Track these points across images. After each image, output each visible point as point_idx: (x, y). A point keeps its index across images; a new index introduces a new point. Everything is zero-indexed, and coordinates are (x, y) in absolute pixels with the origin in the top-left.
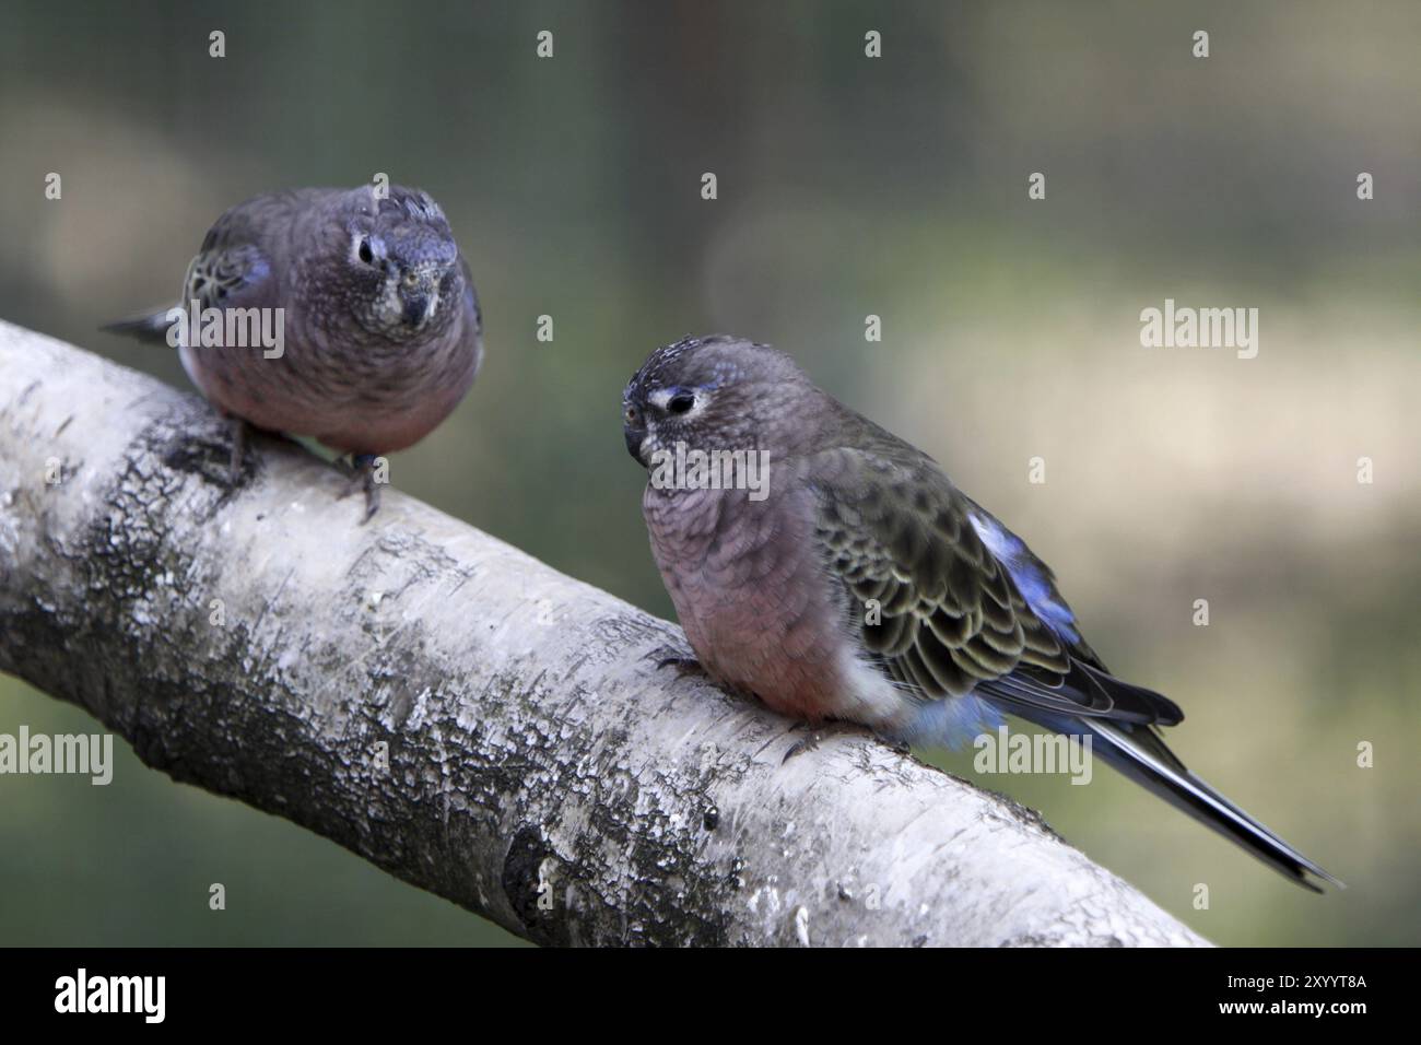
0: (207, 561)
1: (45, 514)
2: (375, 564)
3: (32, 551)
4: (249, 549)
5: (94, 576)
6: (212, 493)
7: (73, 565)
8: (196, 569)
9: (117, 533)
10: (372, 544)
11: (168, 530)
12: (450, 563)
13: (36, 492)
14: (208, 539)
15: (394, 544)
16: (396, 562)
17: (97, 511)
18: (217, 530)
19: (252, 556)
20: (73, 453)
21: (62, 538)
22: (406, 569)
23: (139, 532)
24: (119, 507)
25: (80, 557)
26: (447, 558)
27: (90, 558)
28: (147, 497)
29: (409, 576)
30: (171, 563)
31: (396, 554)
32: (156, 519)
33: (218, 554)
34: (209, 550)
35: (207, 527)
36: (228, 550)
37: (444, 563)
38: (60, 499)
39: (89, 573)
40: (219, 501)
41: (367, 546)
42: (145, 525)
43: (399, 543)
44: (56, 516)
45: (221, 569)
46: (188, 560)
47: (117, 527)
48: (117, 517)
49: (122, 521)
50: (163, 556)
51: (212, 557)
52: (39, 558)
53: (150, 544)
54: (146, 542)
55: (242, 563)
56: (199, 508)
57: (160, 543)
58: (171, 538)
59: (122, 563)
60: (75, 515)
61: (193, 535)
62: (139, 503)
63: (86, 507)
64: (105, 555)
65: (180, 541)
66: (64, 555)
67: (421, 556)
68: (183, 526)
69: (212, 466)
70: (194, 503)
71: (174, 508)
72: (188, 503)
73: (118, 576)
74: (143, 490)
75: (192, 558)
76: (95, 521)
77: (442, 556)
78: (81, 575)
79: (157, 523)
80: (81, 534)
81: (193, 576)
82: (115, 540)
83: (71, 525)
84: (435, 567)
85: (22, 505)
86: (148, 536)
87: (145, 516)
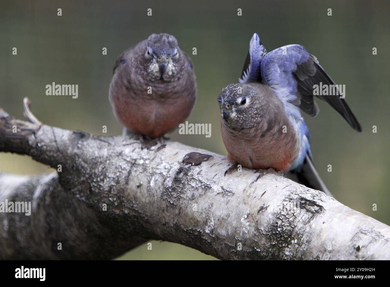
0: (307, 236)
1: (257, 221)
2: (359, 237)
3: (253, 233)
4: (320, 232)
5: (272, 240)
6: (309, 215)
7: (266, 237)
8: (304, 239)
9: (279, 227)
10: (358, 231)
11: (295, 227)
12: (382, 237)
13: (255, 214)
14: (308, 229)
15: (365, 231)
16: (366, 236)
17: (273, 220)
18: (310, 226)
19: (321, 234)
20: (266, 203)
21: (262, 229)
22: (369, 239)
23: (287, 227)
24: (280, 219)
25: (268, 235)
26: (382, 235)
27: (271, 235)
28: (289, 216)
29: (370, 241)
30: (296, 236)
31: (365, 234)
32: (292, 223)
33: (311, 234)
34: (308, 233)
35: (307, 225)
36: (314, 233)
37: (380, 237)
38: (262, 217)
39: (271, 240)
40: (311, 217)
41: (357, 232)
42: (289, 225)
43: (366, 231)
44: (260, 222)
45: (312, 239)
46: (301, 236)
47: (280, 226)
48: (280, 222)
49: (281, 223)
50: (294, 234)
51: (309, 235)
52: (255, 235)
53: (290, 231)
54: (288, 230)
55: (318, 237)
56: (305, 220)
57: (293, 230)
58: (296, 229)
59: (281, 236)
60: (266, 222)
61: (303, 228)
62: (286, 218)
63: (270, 219)
64: (276, 234)
65: (299, 230)
66: (263, 234)
67: (373, 235)
68: (300, 225)
69: (309, 207)
70: (303, 218)
71: (297, 220)
72: (302, 218)
73: (279, 241)
74: (288, 214)
75: (303, 235)
76: (273, 223)
77: (380, 235)
78: (268, 240)
79: (292, 225)
80: (268, 228)
81: (303, 240)
82: (279, 229)
83: (265, 225)
84: (378, 238)
85: (250, 219)
86: (289, 228)
87: (288, 222)
